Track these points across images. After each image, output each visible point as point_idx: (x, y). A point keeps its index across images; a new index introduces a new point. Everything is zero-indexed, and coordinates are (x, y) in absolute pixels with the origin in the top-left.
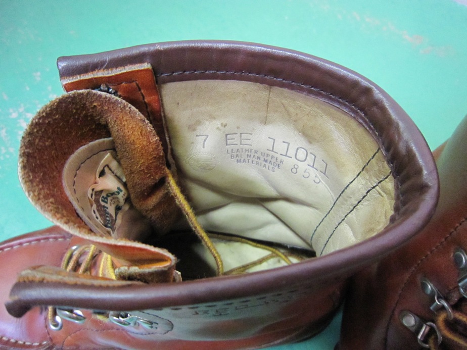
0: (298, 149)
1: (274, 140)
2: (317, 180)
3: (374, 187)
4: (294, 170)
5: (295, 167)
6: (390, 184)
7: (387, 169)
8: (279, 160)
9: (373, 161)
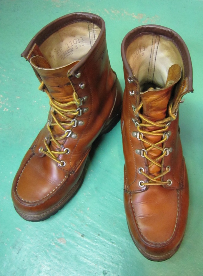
0: (73, 41)
1: (67, 44)
2: (83, 45)
3: (94, 30)
4: (77, 48)
5: (76, 47)
6: (96, 26)
7: (92, 24)
8: (72, 48)
9: (89, 26)
